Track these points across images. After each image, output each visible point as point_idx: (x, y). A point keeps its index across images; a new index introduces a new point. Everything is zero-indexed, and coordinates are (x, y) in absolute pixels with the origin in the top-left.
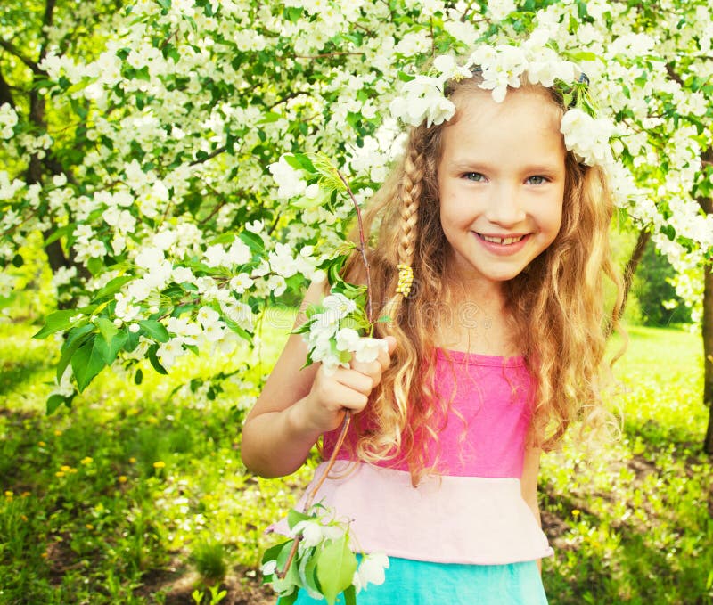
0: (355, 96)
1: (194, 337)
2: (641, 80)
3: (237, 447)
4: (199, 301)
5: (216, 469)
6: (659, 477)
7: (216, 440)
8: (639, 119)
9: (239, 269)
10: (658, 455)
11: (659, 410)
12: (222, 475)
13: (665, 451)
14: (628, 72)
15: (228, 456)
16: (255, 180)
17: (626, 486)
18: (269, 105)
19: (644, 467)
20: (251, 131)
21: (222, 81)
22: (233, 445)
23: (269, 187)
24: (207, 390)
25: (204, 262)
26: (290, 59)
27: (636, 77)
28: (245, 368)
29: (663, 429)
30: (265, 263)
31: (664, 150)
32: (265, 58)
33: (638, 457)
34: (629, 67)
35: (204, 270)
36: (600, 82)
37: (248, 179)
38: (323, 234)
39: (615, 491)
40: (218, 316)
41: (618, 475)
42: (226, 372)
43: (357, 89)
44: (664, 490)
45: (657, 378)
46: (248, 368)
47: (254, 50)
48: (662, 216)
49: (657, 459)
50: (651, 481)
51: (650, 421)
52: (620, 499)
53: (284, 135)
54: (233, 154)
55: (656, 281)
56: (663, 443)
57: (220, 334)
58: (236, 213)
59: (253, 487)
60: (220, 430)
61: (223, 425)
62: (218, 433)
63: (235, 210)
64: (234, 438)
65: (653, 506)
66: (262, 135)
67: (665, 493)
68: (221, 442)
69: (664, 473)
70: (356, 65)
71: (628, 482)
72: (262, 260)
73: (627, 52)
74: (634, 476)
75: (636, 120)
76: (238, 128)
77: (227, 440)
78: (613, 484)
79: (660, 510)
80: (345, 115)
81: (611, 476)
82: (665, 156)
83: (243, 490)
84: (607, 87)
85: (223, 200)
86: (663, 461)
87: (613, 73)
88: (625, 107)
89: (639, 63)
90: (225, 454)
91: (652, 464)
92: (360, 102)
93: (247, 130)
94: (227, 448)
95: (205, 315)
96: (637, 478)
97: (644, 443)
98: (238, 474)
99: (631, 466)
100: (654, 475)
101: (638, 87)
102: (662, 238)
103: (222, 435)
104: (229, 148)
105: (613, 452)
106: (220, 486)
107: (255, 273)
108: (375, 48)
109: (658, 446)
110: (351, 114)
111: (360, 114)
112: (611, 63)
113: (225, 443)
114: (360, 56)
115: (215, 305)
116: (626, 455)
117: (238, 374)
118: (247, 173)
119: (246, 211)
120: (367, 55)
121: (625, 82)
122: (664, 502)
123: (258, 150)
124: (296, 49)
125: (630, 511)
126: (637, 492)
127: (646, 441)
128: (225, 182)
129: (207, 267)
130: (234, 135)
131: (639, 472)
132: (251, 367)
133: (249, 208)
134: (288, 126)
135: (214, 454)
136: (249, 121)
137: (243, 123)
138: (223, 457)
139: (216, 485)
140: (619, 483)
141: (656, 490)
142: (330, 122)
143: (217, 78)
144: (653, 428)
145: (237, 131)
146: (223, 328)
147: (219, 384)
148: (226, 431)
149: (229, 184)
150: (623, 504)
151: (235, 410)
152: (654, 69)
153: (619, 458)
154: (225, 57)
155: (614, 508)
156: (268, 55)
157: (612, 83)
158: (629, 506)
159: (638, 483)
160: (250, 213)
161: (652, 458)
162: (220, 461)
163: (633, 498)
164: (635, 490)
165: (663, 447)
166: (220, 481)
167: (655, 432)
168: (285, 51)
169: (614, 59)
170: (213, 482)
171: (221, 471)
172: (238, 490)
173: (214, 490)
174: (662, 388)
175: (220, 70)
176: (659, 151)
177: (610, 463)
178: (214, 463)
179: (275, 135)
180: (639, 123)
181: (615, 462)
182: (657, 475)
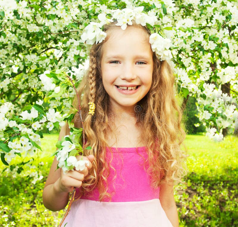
0: (76, 48)
1: (19, 149)
2: (190, 37)
3: (26, 192)
4: (19, 134)
5: (19, 202)
6: (199, 196)
7: (18, 190)
8: (188, 52)
9: (35, 120)
10: (197, 187)
11: (196, 168)
12: (21, 204)
13: (200, 185)
14: (185, 34)
15: (23, 196)
16: (35, 83)
17: (186, 200)
18: (39, 53)
19: (192, 192)
20: (34, 64)
21: (21, 45)
22: (25, 191)
23: (41, 86)
24: (17, 170)
25: (20, 118)
26: (49, 35)
27: (188, 36)
28: (32, 160)
29: (198, 176)
30: (45, 117)
31: (198, 64)
32: (39, 34)
33: (189, 188)
34: (185, 32)
35: (20, 121)
36: (174, 39)
37: (33, 83)
38: (64, 104)
39: (181, 202)
40: (28, 140)
41: (182, 196)
42: (24, 162)
43: (77, 45)
44: (201, 201)
45: (194, 155)
46: (33, 159)
47: (35, 32)
48: (200, 90)
49: (197, 189)
50: (195, 198)
51: (193, 173)
52: (184, 206)
53: (48, 65)
54: (26, 74)
55: (190, 116)
56: (199, 182)
57: (29, 148)
58: (27, 97)
59: (34, 209)
60: (19, 185)
61: (20, 183)
62: (18, 187)
63: (26, 96)
64: (25, 188)
65: (197, 208)
66: (38, 65)
67: (202, 202)
68: (20, 190)
69: (200, 194)
70: (75, 36)
71: (186, 198)
72: (44, 116)
73: (183, 26)
74: (188, 196)
75: (186, 53)
76: (28, 63)
77: (22, 189)
78: (180, 200)
79: (200, 209)
80: (73, 56)
81: (179, 197)
82: (199, 66)
83: (30, 210)
84: (177, 40)
85: (21, 92)
86: (200, 189)
87: (179, 35)
88: (182, 48)
89: (189, 30)
90: (22, 195)
91: (195, 191)
92: (79, 51)
93: (32, 64)
94: (23, 193)
95: (23, 140)
96: (190, 197)
97: (191, 182)
98: (28, 203)
99: (187, 192)
100: (196, 195)
101: (189, 40)
102: (200, 99)
103: (20, 188)
104: (24, 71)
105: (179, 186)
106: (21, 209)
107: (41, 121)
108: (82, 29)
109: (197, 183)
110: (75, 56)
111: (79, 55)
112: (178, 31)
113: (21, 191)
114: (76, 32)
115: (26, 135)
116: (184, 187)
117: (29, 163)
118: (32, 81)
119: (31, 96)
120: (79, 32)
121: (184, 38)
122: (202, 206)
123: (36, 71)
124: (51, 31)
125: (188, 211)
126: (190, 203)
127: (192, 181)
128: (21, 85)
129: (22, 120)
130: (26, 65)
131: (190, 194)
132: (35, 159)
133: (32, 95)
134: (50, 61)
135: (17, 195)
136: (33, 60)
137: (30, 61)
138: (21, 197)
139: (19, 209)
140: (183, 199)
141: (198, 201)
142: (67, 59)
143: (18, 43)
144: (194, 175)
145: (27, 64)
146: (30, 145)
147: (22, 167)
148: (22, 186)
149: (23, 85)
150: (185, 208)
151: (29, 178)
152: (194, 32)
153: (182, 188)
154: (21, 35)
155: (181, 210)
156: (40, 33)
157: (179, 39)
158: (188, 209)
159: (190, 199)
160: (33, 97)
161: (195, 188)
162: (20, 198)
163: (189, 205)
164: (189, 202)
165: (199, 183)
166: (20, 207)
167: (195, 177)
168: (47, 32)
169: (179, 29)
170: (18, 208)
171: (21, 203)
172: (28, 210)
173: (18, 210)
174: (196, 159)
175: (20, 40)
176: (196, 65)
177: (178, 191)
178: (18, 199)
179: (44, 65)
180: (188, 54)
181: (180, 190)
182: (197, 195)
